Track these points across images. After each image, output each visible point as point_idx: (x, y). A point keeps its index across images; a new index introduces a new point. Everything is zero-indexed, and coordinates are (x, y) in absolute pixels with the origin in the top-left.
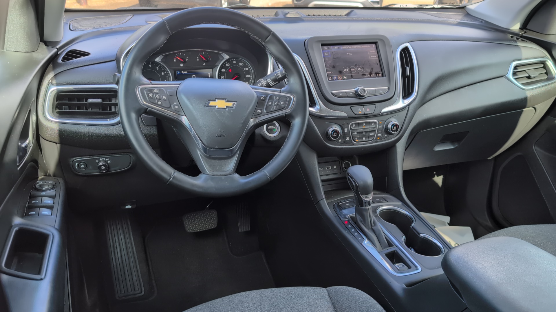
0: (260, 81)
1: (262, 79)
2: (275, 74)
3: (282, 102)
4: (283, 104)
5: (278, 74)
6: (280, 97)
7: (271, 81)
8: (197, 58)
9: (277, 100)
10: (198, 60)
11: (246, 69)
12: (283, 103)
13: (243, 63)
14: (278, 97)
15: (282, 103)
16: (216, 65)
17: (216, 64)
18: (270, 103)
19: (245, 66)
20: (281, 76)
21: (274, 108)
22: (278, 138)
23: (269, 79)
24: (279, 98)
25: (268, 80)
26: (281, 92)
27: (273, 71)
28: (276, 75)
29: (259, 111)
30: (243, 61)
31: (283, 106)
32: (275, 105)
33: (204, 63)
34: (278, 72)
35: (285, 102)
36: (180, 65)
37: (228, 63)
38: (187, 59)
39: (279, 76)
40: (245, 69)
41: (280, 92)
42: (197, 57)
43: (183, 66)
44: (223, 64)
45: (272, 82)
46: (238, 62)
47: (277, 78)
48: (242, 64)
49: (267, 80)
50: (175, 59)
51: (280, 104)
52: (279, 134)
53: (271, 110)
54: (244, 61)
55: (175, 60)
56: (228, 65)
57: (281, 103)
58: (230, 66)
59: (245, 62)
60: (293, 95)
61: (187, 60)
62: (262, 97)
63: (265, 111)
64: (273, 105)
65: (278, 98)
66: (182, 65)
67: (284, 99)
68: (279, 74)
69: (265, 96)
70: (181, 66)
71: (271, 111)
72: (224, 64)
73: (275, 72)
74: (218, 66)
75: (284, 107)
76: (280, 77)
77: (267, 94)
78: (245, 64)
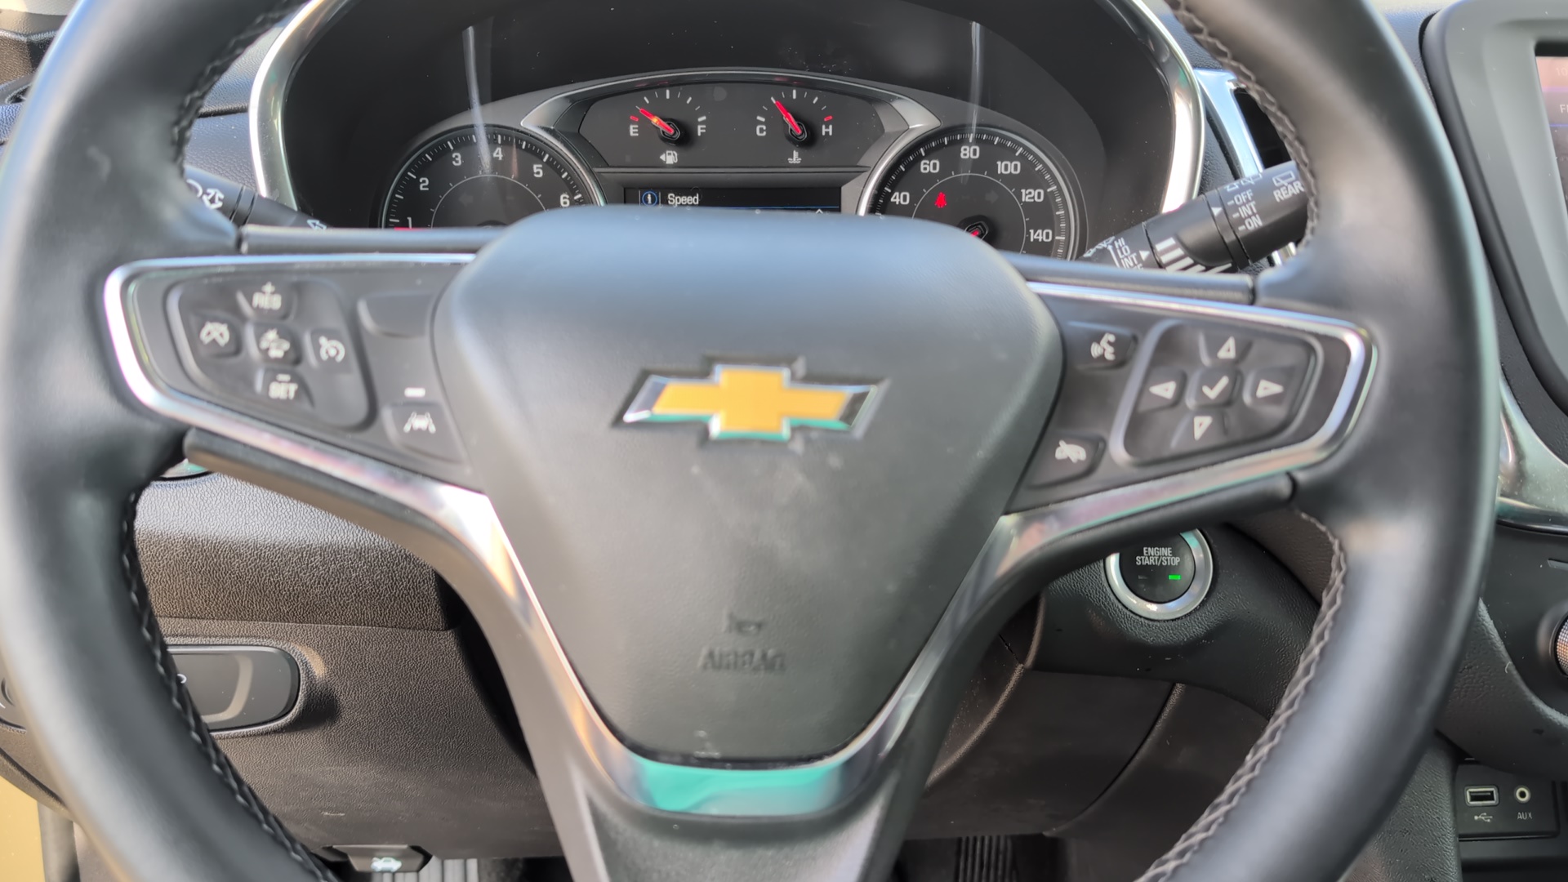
0: (1105, 250)
1: (1121, 242)
2: (1216, 211)
3: (1263, 384)
4: (1274, 399)
5: (1236, 208)
6: (1249, 336)
7: (1179, 252)
8: (761, 123)
9: (1226, 362)
10: (760, 131)
11: (1035, 193)
12: (1276, 389)
13: (1022, 158)
14: (1231, 343)
15: (1268, 388)
16: (861, 163)
17: (865, 161)
18: (1165, 390)
19: (1030, 177)
20: (1256, 223)
21: (1198, 433)
22: (1197, 629)
23: (1171, 242)
24: (1243, 351)
25: (1159, 247)
26: (1252, 302)
27: (1201, 191)
28: (1225, 212)
29: (1074, 459)
30: (1020, 150)
31: (1277, 413)
32: (1205, 408)
33: (795, 154)
34: (1238, 192)
35: (1290, 377)
36: (663, 157)
37: (929, 154)
38: (702, 123)
39: (1241, 221)
40: (1030, 195)
41: (1252, 297)
42: (759, 118)
43: (674, 166)
44: (902, 158)
45: (1188, 261)
46: (992, 152)
47: (1229, 238)
48: (1011, 169)
49: (1152, 248)
50: (634, 123)
51: (1247, 398)
52: (1203, 603)
53: (1175, 444)
54: (1026, 148)
55: (633, 130)
56: (930, 169)
57: (1261, 393)
58: (940, 175)
59: (1031, 152)
60: (1357, 325)
61: (700, 130)
62: (1097, 338)
63: (1117, 450)
64: (1190, 402)
65: (1228, 351)
66: (670, 158)
67: (1289, 356)
68: (1244, 211)
69: (1125, 332)
70: (663, 165)
71: (1166, 453)
72: (909, 157)
73: (1212, 194)
74: (870, 170)
75: (1284, 425)
76: (1251, 228)
77: (1141, 321)
78: (1027, 166)
